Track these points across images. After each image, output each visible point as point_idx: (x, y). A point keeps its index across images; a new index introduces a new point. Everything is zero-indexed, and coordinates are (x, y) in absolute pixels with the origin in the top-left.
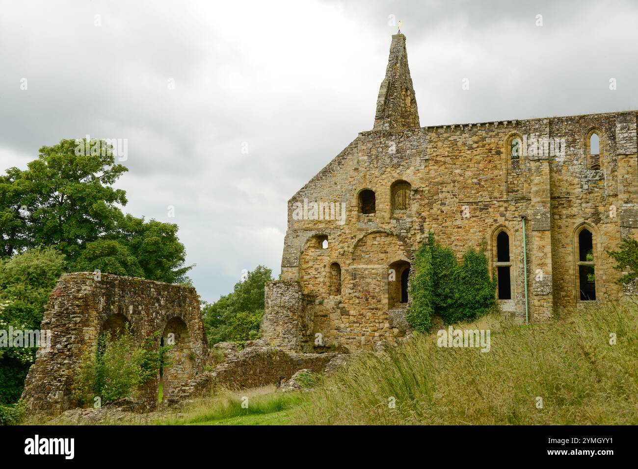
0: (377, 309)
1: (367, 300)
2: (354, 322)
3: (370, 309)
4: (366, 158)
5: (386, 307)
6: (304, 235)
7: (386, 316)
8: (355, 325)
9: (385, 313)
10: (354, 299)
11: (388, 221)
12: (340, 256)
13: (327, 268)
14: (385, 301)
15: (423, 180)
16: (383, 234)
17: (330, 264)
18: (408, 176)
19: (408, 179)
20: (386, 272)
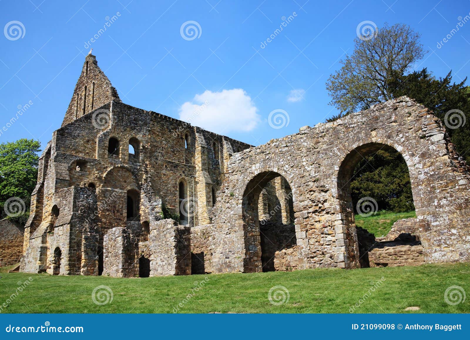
0: (120, 220)
1: (114, 213)
3: (115, 219)
4: (116, 117)
5: (126, 219)
7: (125, 225)
9: (125, 223)
11: (127, 162)
12: (96, 179)
13: (87, 185)
14: (125, 215)
15: (147, 142)
16: (124, 169)
17: (89, 183)
18: (139, 137)
19: (139, 139)
20: (126, 195)
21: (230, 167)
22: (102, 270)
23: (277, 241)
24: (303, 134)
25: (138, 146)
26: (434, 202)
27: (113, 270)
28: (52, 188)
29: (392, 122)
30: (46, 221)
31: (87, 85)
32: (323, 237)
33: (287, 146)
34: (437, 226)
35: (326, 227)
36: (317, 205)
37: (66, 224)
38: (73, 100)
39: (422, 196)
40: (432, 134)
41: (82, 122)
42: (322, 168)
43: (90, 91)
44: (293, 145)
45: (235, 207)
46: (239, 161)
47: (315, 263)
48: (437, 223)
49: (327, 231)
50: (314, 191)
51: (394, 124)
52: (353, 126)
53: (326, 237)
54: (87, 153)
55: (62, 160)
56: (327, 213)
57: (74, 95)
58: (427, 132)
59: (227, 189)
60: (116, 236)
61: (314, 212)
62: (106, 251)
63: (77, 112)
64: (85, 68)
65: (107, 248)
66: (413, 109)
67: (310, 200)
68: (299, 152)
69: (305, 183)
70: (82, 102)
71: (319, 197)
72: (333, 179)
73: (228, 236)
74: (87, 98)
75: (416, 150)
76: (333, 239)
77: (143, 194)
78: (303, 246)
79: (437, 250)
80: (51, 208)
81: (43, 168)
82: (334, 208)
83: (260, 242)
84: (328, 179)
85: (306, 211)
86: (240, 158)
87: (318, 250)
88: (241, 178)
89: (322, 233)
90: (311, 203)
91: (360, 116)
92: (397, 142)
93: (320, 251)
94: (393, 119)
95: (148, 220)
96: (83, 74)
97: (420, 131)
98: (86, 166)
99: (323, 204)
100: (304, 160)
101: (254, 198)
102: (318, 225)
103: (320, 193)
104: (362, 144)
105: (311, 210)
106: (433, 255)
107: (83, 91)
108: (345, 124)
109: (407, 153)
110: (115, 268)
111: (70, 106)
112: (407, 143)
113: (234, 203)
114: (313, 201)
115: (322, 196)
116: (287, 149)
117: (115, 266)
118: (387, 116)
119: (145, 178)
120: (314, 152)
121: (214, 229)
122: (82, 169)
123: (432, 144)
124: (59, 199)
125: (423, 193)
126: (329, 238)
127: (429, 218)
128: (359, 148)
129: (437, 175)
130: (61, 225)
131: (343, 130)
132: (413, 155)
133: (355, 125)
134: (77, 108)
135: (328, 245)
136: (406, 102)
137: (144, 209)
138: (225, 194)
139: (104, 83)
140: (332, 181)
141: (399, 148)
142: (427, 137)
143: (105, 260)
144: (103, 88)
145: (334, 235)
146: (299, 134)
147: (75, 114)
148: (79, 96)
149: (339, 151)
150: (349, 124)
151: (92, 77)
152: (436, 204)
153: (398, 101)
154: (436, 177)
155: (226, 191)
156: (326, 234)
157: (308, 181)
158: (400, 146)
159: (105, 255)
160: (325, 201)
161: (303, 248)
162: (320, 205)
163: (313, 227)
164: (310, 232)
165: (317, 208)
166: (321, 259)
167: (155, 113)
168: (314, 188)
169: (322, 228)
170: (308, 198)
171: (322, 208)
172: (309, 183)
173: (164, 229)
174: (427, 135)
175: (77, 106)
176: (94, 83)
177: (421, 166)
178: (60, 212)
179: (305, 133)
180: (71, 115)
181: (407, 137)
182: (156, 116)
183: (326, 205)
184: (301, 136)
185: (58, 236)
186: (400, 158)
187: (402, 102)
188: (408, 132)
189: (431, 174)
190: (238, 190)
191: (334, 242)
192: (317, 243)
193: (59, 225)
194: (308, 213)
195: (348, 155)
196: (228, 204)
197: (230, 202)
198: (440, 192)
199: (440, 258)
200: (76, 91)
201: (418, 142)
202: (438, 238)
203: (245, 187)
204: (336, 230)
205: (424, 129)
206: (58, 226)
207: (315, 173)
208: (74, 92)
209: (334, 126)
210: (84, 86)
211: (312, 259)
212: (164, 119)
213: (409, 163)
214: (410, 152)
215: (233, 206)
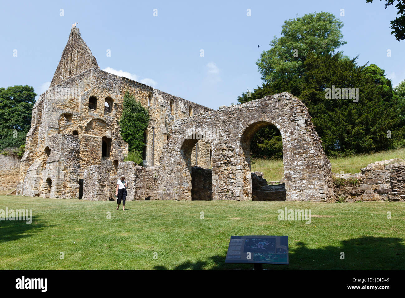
0: (96, 158)
1: (92, 153)
2: (85, 164)
3: (93, 158)
4: (95, 81)
5: (101, 158)
6: (59, 112)
7: (100, 163)
8: (85, 166)
9: (100, 161)
10: (85, 152)
11: (103, 115)
12: (79, 128)
13: (71, 133)
14: (100, 155)
15: (119, 100)
16: (101, 121)
17: (73, 131)
18: (113, 96)
19: (113, 98)
20: (101, 140)
21: (173, 128)
22: (82, 195)
23: (203, 180)
24: (221, 111)
25: (112, 103)
26: (295, 163)
27: (90, 196)
28: (45, 134)
29: (276, 109)
30: (40, 158)
31: (72, 52)
32: (228, 180)
33: (210, 118)
34: (295, 178)
35: (231, 174)
36: (226, 159)
37: (56, 161)
38: (61, 63)
39: (289, 159)
40: (298, 119)
41: (69, 84)
42: (231, 135)
43: (75, 57)
44: (214, 118)
45: (175, 156)
46: (180, 125)
47: (222, 196)
48: (295, 176)
49: (231, 176)
50: (225, 150)
51: (277, 110)
52: (252, 109)
53: (230, 180)
54: (72, 108)
55: (53, 112)
56: (232, 165)
57: (61, 59)
58: (296, 117)
59: (171, 144)
60: (93, 171)
61: (224, 163)
62: (85, 182)
63: (64, 73)
64: (71, 38)
65: (86, 179)
66: (289, 101)
67: (222, 155)
68: (218, 123)
69: (220, 144)
70: (68, 65)
71: (228, 153)
72: (237, 143)
73: (169, 175)
74: (72, 62)
75: (288, 129)
76: (235, 181)
77: (114, 140)
78: (216, 184)
79: (294, 193)
80: (44, 149)
81: (36, 115)
82: (236, 162)
83: (191, 180)
84: (234, 143)
85: (219, 162)
86: (180, 123)
87: (225, 188)
88: (180, 137)
89: (228, 178)
90: (222, 157)
91: (257, 102)
92: (277, 122)
93: (226, 189)
94: (277, 107)
95: (117, 159)
96: (69, 43)
97: (292, 117)
98: (72, 118)
99: (230, 159)
100: (220, 128)
101: (189, 151)
102: (226, 172)
103: (228, 151)
104: (256, 121)
105: (222, 162)
106: (291, 195)
107: (69, 56)
108: (248, 107)
109: (283, 130)
110: (91, 194)
111: (59, 68)
112: (283, 123)
113: (175, 153)
114: (224, 156)
115: (229, 153)
116: (210, 120)
117: (91, 192)
118: (274, 104)
119: (116, 128)
120: (227, 124)
121: (161, 170)
122: (69, 120)
123: (298, 126)
124: (50, 143)
125: (289, 157)
126: (232, 181)
127: (292, 173)
128: (254, 124)
129: (298, 146)
130: (52, 161)
131: (246, 111)
132: (286, 132)
133: (254, 108)
134: (64, 70)
135: (231, 185)
136: (286, 96)
137: (114, 151)
138: (169, 147)
139: (86, 52)
140: (237, 144)
141: (278, 127)
142: (296, 121)
143: (84, 188)
144: (85, 56)
145: (235, 179)
146: (218, 111)
147: (63, 74)
148: (66, 60)
149: (242, 125)
150: (250, 107)
151: (76, 46)
152: (296, 164)
153: (281, 95)
154: (298, 147)
155: (170, 145)
156: (230, 178)
157: (222, 142)
158: (279, 125)
159: (84, 184)
160: (231, 157)
161: (215, 186)
162: (228, 159)
163: (223, 173)
164: (221, 176)
165: (226, 161)
166: (226, 194)
167: (125, 78)
168: (225, 148)
169: (228, 174)
170: (221, 154)
171: (229, 161)
172: (223, 144)
173: (127, 169)
174: (295, 120)
175: (64, 69)
176: (78, 52)
177: (289, 139)
178: (51, 152)
179: (222, 111)
180: (59, 75)
181: (284, 119)
182: (127, 80)
183: (232, 159)
184: (220, 112)
185: (49, 170)
186: (278, 133)
187: (283, 96)
188: (284, 117)
189: (295, 145)
190: (177, 145)
191: (235, 183)
192: (225, 184)
193: (50, 161)
194: (221, 164)
195: (247, 128)
196: (171, 154)
197: (172, 152)
198: (298, 157)
199: (295, 198)
200: (63, 55)
201: (290, 123)
202: (295, 185)
203: (182, 143)
204: (236, 176)
205: (294, 116)
206: (49, 163)
207: (227, 138)
208: (61, 56)
209: (241, 108)
210: (70, 53)
211: (221, 194)
212: (132, 83)
213: (283, 136)
214: (284, 130)
215: (174, 155)
